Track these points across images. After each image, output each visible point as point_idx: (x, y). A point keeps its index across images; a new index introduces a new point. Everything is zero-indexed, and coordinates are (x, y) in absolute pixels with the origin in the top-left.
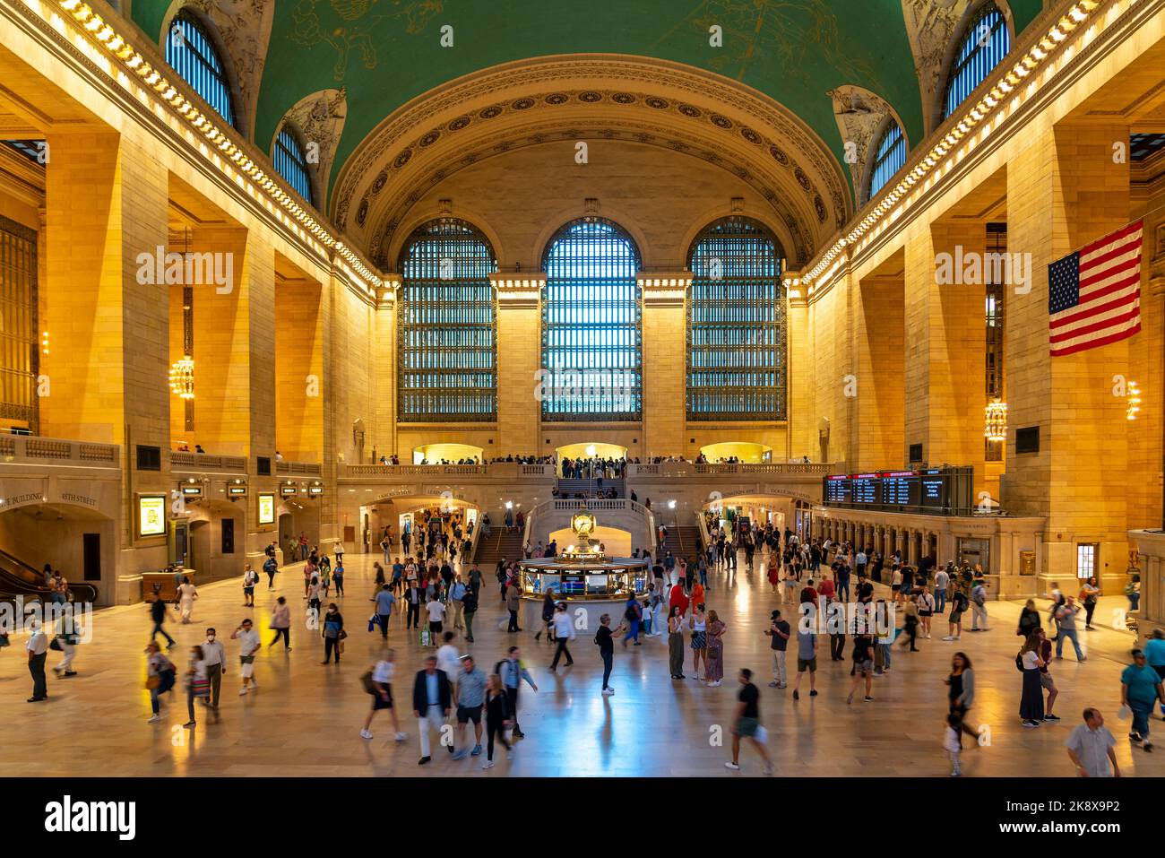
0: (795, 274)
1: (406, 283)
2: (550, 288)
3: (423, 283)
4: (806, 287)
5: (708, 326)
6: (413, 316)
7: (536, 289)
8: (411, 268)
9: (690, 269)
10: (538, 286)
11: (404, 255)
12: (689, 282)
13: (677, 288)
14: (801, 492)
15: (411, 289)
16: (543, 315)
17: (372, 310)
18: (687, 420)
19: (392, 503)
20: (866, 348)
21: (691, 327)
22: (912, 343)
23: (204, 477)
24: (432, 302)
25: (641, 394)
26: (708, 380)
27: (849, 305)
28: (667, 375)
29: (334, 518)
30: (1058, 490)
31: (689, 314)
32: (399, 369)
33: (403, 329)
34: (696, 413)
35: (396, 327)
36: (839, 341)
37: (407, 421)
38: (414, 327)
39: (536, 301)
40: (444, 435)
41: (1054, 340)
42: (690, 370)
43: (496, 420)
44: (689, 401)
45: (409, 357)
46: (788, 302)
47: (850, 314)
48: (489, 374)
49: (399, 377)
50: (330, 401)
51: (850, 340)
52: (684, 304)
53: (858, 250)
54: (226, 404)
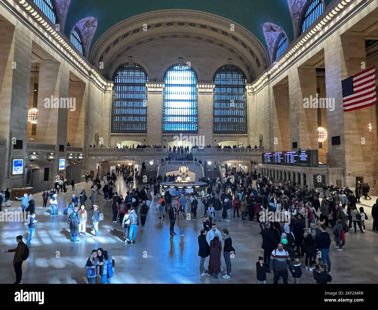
0: (250, 84)
1: (115, 84)
2: (166, 87)
3: (122, 84)
4: (253, 89)
5: (220, 101)
6: (118, 96)
7: (161, 87)
8: (118, 79)
9: (214, 82)
10: (162, 87)
11: (115, 75)
12: (214, 86)
13: (210, 88)
14: (254, 159)
15: (117, 86)
16: (164, 96)
17: (103, 93)
18: (214, 133)
19: (108, 162)
20: (275, 109)
21: (215, 102)
22: (292, 107)
23: (39, 152)
24: (125, 91)
25: (197, 124)
26: (220, 120)
27: (269, 94)
28: (207, 118)
29: (87, 168)
30: (348, 158)
31: (214, 97)
32: (112, 114)
33: (114, 100)
34: (216, 131)
35: (111, 99)
36: (266, 107)
37: (114, 133)
38: (118, 100)
39: (161, 92)
40: (128, 137)
41: (345, 106)
42: (214, 116)
43: (146, 133)
44: (214, 126)
45: (116, 110)
46: (247, 94)
47: (269, 98)
48: (144, 116)
49: (112, 117)
50: (87, 125)
51: (269, 106)
52: (212, 94)
53: (272, 76)
54: (49, 125)
